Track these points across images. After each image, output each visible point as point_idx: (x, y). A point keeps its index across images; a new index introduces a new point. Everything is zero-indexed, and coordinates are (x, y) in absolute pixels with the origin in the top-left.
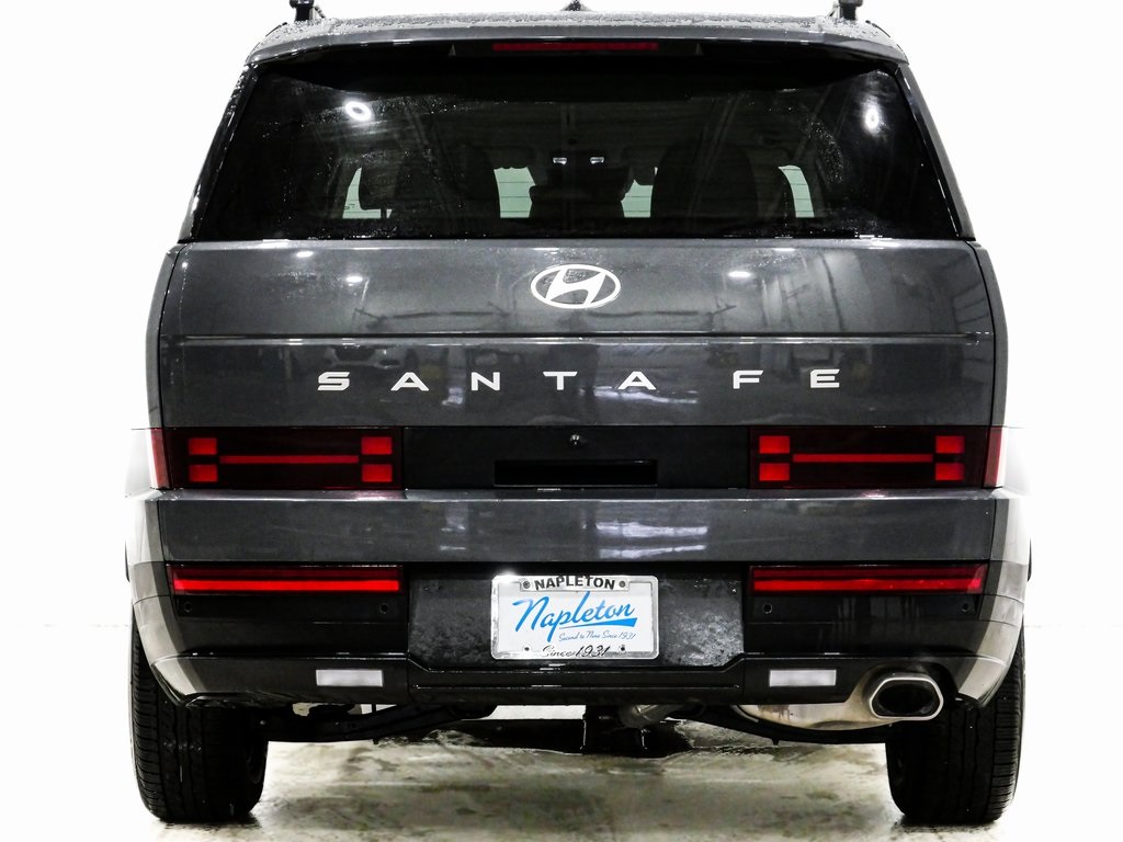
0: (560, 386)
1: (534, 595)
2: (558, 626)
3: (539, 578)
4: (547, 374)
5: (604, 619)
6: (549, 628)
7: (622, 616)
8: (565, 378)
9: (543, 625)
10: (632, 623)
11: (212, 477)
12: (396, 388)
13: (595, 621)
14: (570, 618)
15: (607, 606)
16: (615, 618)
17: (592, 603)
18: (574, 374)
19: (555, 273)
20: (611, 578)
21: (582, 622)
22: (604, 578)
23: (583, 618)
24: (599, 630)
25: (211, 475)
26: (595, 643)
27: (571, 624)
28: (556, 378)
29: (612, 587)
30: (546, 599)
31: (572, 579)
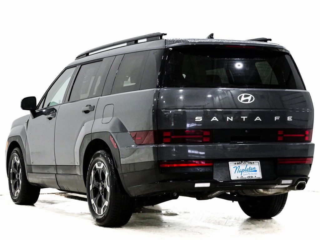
0: (244, 120)
1: (237, 166)
2: (243, 172)
3: (238, 162)
4: (242, 117)
5: (251, 171)
6: (241, 173)
7: (254, 170)
8: (245, 118)
9: (240, 172)
10: (256, 171)
11: (169, 141)
12: (212, 120)
13: (249, 171)
14: (244, 170)
15: (251, 167)
16: (253, 170)
17: (248, 167)
18: (247, 117)
19: (242, 95)
20: (251, 162)
21: (247, 171)
22: (250, 162)
23: (247, 170)
24: (250, 173)
25: (169, 140)
26: (250, 175)
27: (245, 172)
28: (243, 118)
29: (251, 163)
30: (239, 166)
31: (244, 162)
